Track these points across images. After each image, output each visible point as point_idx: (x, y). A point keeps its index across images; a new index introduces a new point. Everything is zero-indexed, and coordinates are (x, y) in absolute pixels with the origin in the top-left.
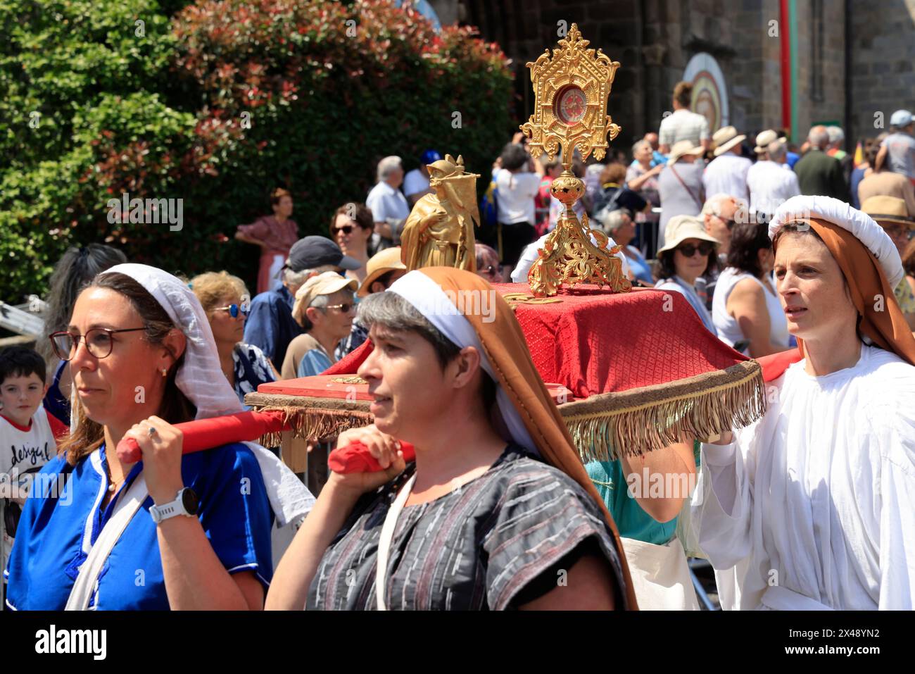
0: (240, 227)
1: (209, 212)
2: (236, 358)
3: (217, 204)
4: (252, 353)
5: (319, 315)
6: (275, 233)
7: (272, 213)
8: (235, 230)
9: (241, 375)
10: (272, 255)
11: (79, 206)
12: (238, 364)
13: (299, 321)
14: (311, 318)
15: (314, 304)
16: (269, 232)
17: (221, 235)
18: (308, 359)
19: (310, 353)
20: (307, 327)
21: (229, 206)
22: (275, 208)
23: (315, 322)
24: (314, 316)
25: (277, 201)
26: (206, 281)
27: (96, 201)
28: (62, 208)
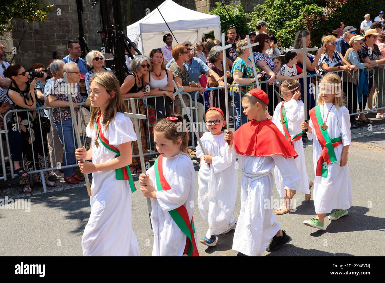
0: (333, 31)
1: (327, 28)
2: (334, 54)
3: (328, 26)
4: (337, 53)
5: (355, 44)
6: (340, 32)
7: (340, 27)
8: (332, 31)
9: (334, 57)
10: (340, 36)
11: (300, 28)
12: (334, 55)
13: (350, 45)
14: (353, 45)
15: (354, 42)
16: (339, 31)
17: (329, 32)
18: (351, 53)
19: (352, 52)
20: (352, 46)
21: (331, 26)
22: (341, 26)
23: (353, 46)
24: (353, 44)
25: (341, 25)
26: (328, 37)
27: (303, 27)
28: (297, 28)
